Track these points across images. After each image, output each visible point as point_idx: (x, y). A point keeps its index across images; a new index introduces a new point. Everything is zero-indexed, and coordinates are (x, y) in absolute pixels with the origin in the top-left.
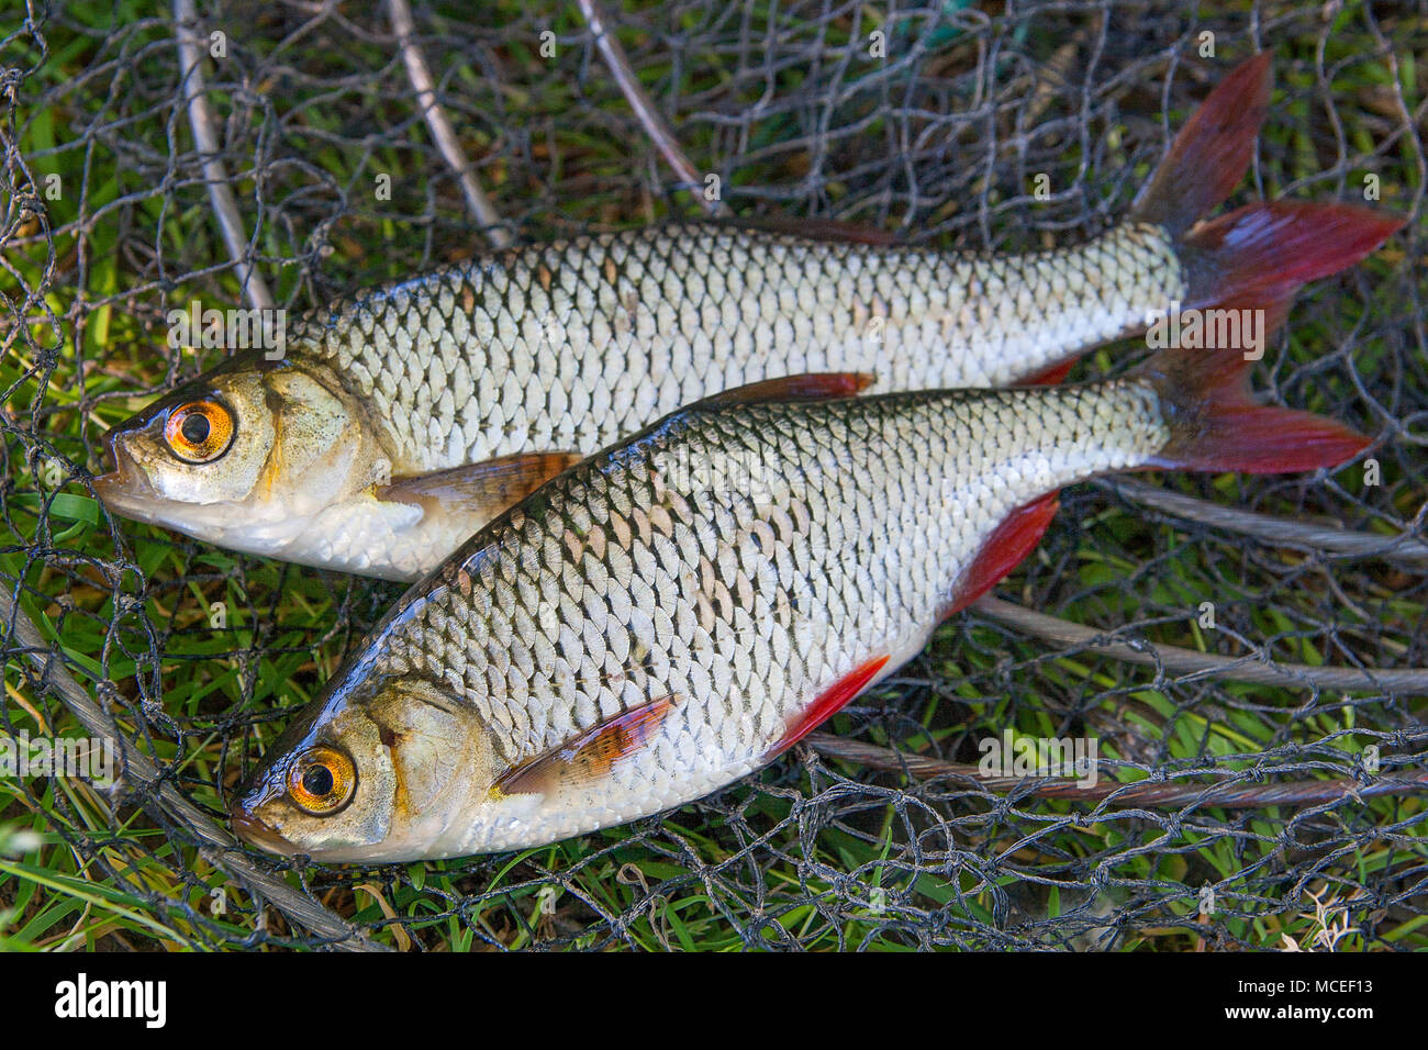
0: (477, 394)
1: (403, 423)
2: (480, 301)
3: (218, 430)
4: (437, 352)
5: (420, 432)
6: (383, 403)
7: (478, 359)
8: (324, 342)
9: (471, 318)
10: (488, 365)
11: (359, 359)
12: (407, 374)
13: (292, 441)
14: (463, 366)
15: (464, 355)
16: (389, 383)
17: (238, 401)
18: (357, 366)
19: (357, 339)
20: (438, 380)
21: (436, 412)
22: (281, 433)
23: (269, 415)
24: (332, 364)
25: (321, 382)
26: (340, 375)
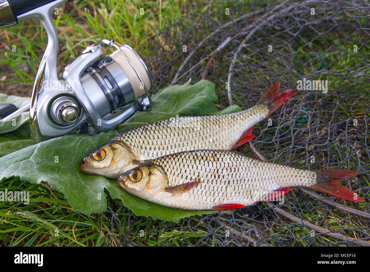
0: (148, 144)
1: (136, 150)
2: (147, 129)
3: (103, 154)
4: (141, 138)
5: (139, 152)
6: (132, 147)
7: (148, 138)
8: (120, 138)
9: (146, 132)
10: (150, 139)
11: (127, 140)
12: (136, 142)
13: (116, 155)
14: (145, 140)
15: (145, 138)
16: (132, 144)
17: (106, 149)
18: (127, 142)
19: (126, 138)
20: (141, 142)
21: (142, 148)
22: (114, 154)
23: (112, 151)
24: (122, 142)
25: (120, 145)
26: (124, 143)
